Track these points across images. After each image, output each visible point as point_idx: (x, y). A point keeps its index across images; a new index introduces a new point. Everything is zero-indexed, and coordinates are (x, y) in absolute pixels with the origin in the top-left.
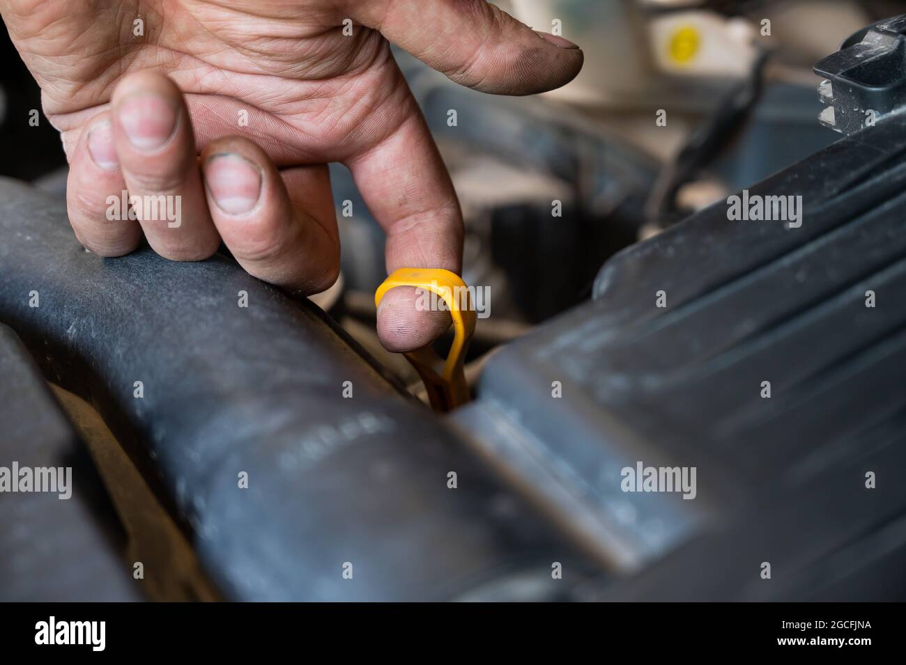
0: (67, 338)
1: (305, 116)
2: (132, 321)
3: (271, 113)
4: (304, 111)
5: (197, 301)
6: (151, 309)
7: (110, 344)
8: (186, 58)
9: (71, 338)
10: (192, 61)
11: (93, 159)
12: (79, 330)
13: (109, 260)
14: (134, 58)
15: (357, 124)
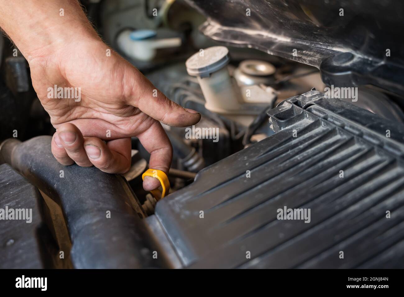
0: (54, 188)
1: (123, 125)
2: (68, 185)
3: (114, 124)
4: (122, 124)
5: (85, 180)
6: (74, 182)
7: (63, 191)
8: (89, 109)
9: (55, 188)
10: (91, 110)
11: (56, 144)
12: (57, 186)
13: (67, 166)
14: (74, 110)
15: (137, 127)
